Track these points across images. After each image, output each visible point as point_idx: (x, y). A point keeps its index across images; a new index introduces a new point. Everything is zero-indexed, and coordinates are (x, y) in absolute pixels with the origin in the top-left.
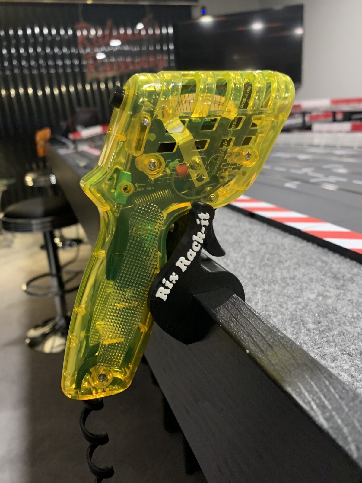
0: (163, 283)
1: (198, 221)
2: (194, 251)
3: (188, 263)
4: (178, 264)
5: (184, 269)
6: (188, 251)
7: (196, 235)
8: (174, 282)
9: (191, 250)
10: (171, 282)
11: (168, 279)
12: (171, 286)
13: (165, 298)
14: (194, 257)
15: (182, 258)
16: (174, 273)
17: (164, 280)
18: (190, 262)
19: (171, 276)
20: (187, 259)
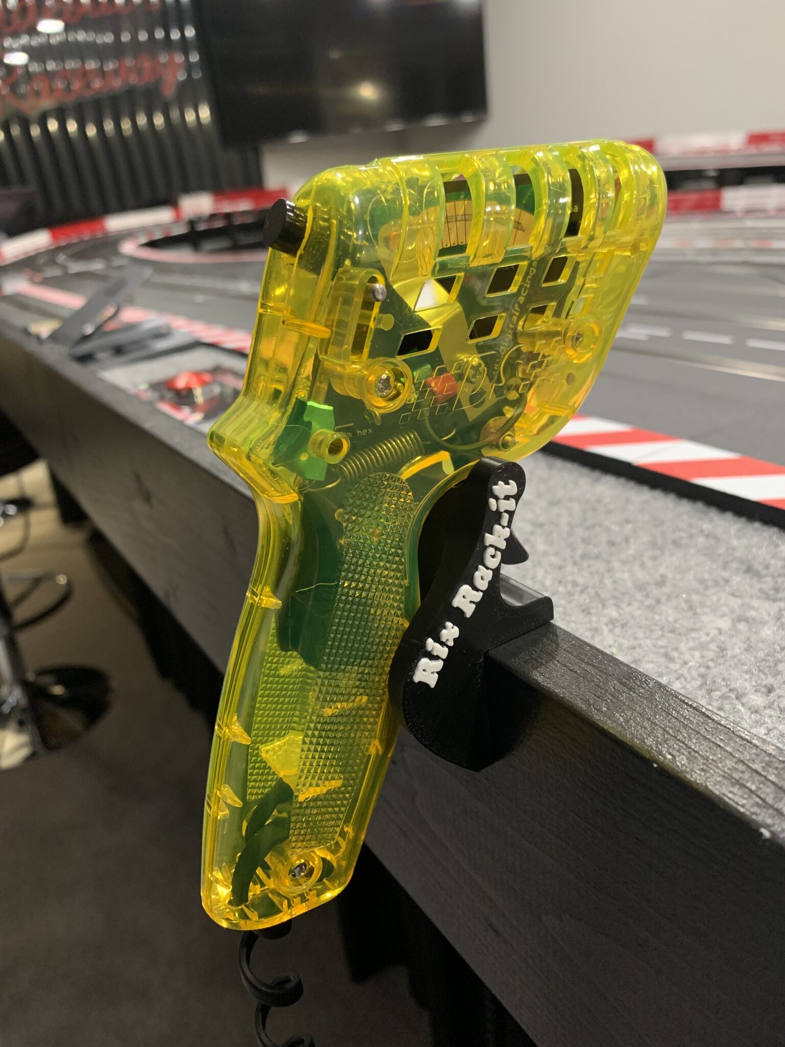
0: (429, 648)
1: (492, 501)
2: (487, 568)
3: (478, 596)
4: (457, 602)
5: (469, 610)
6: (477, 569)
7: (491, 533)
8: (451, 644)
9: (480, 567)
10: (443, 644)
11: (437, 640)
12: (443, 652)
13: (432, 681)
14: (490, 582)
15: (465, 589)
16: (449, 624)
17: (430, 641)
18: (481, 594)
19: (444, 632)
20: (475, 588)
